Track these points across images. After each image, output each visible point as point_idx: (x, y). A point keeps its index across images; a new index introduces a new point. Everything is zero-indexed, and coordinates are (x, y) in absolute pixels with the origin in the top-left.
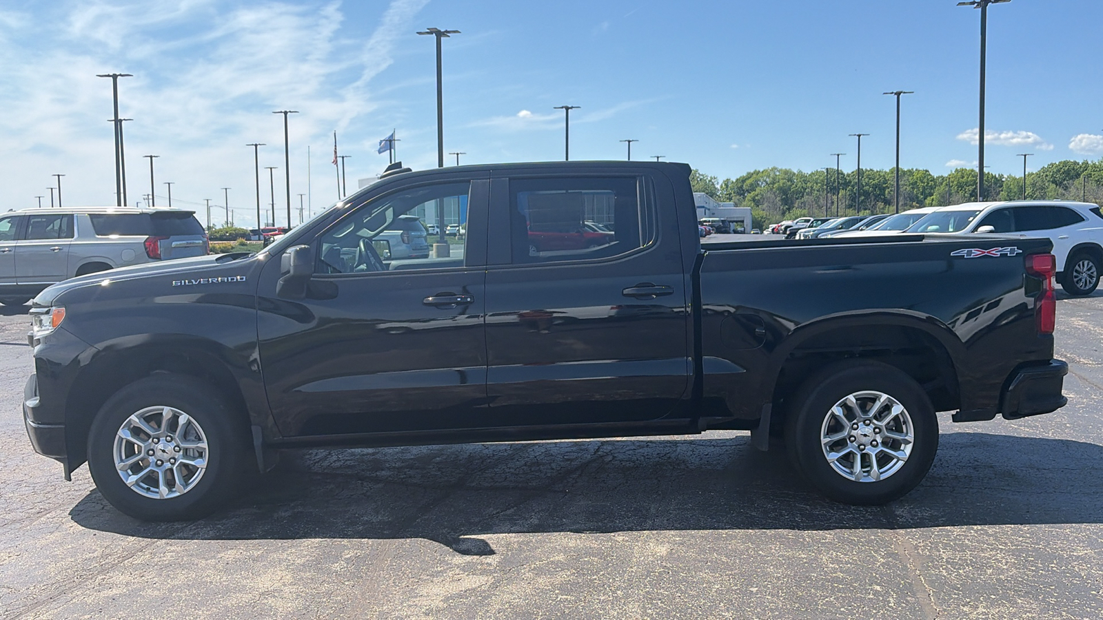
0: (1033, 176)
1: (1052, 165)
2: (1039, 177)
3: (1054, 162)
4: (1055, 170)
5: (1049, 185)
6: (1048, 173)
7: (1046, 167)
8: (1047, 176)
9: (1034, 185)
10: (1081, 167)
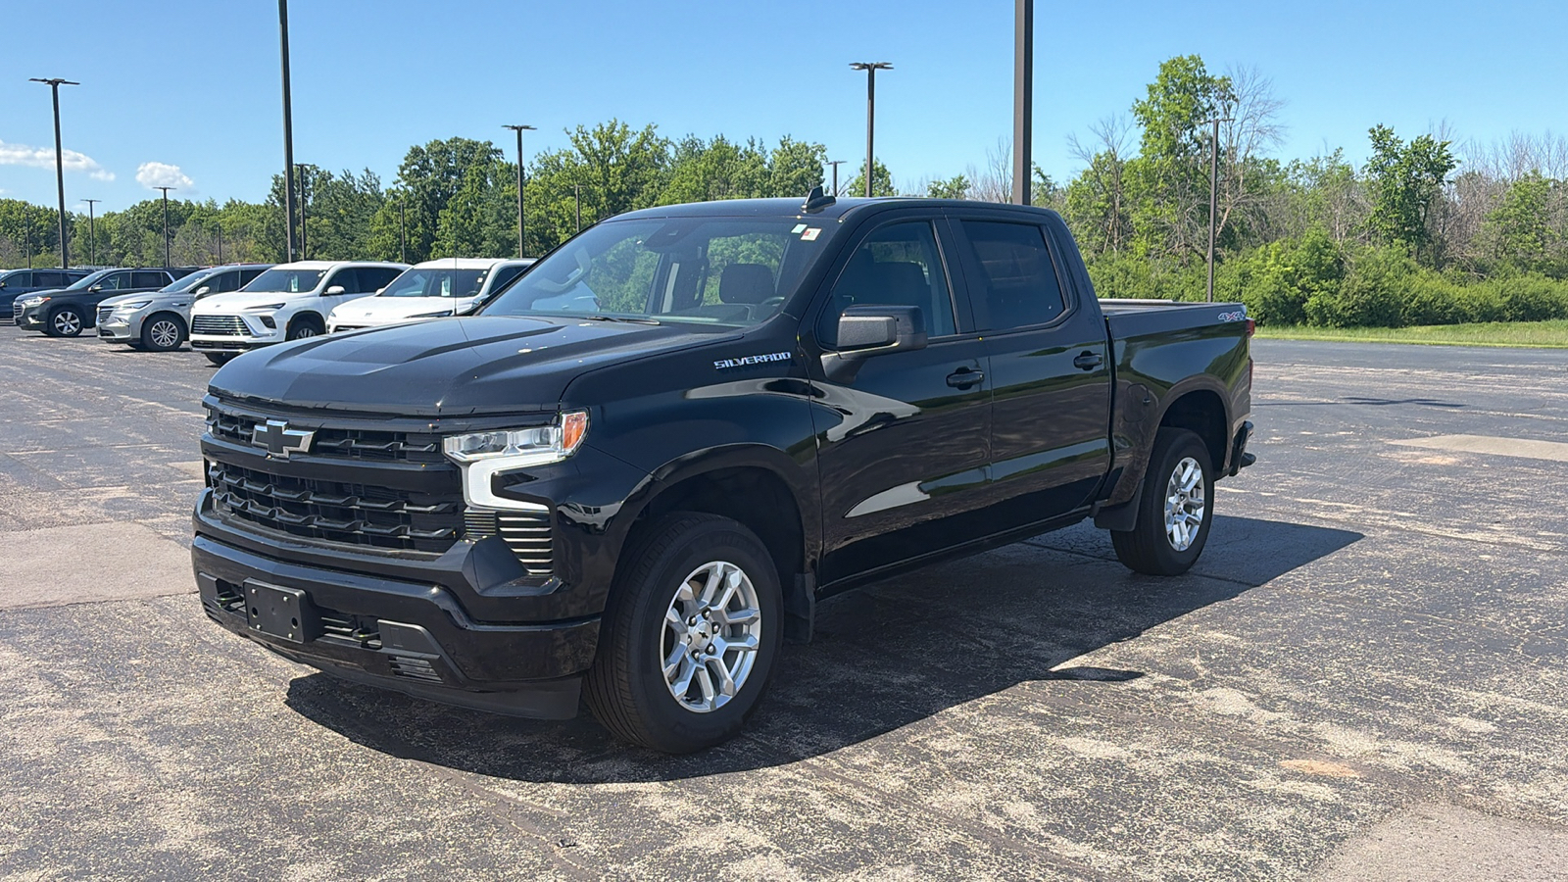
0: (115, 217)
1: (146, 203)
2: (129, 219)
3: (148, 200)
4: (151, 211)
5: (144, 231)
6: (141, 215)
7: (138, 205)
8: (139, 218)
9: (122, 230)
10: (184, 209)
